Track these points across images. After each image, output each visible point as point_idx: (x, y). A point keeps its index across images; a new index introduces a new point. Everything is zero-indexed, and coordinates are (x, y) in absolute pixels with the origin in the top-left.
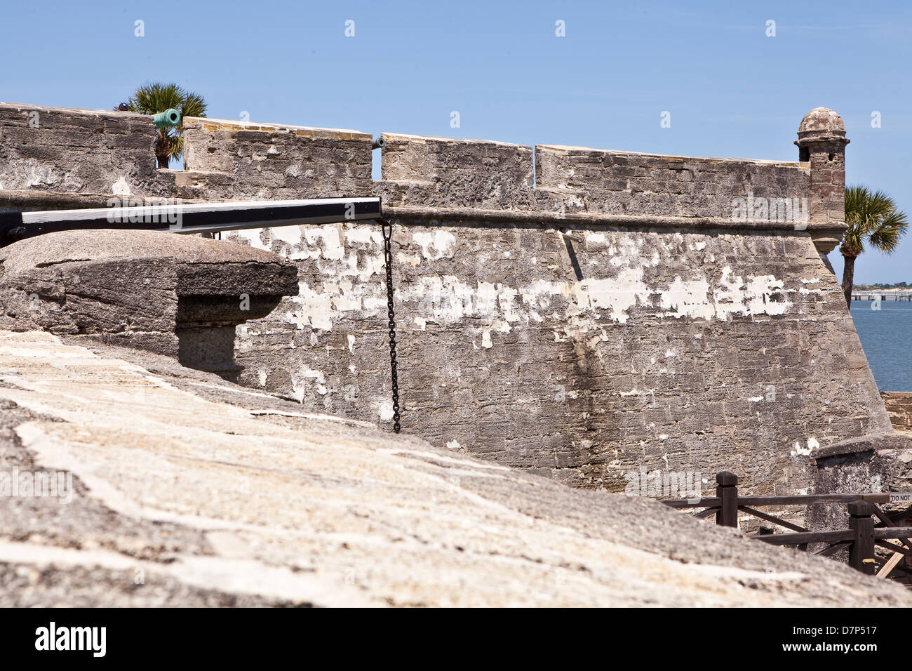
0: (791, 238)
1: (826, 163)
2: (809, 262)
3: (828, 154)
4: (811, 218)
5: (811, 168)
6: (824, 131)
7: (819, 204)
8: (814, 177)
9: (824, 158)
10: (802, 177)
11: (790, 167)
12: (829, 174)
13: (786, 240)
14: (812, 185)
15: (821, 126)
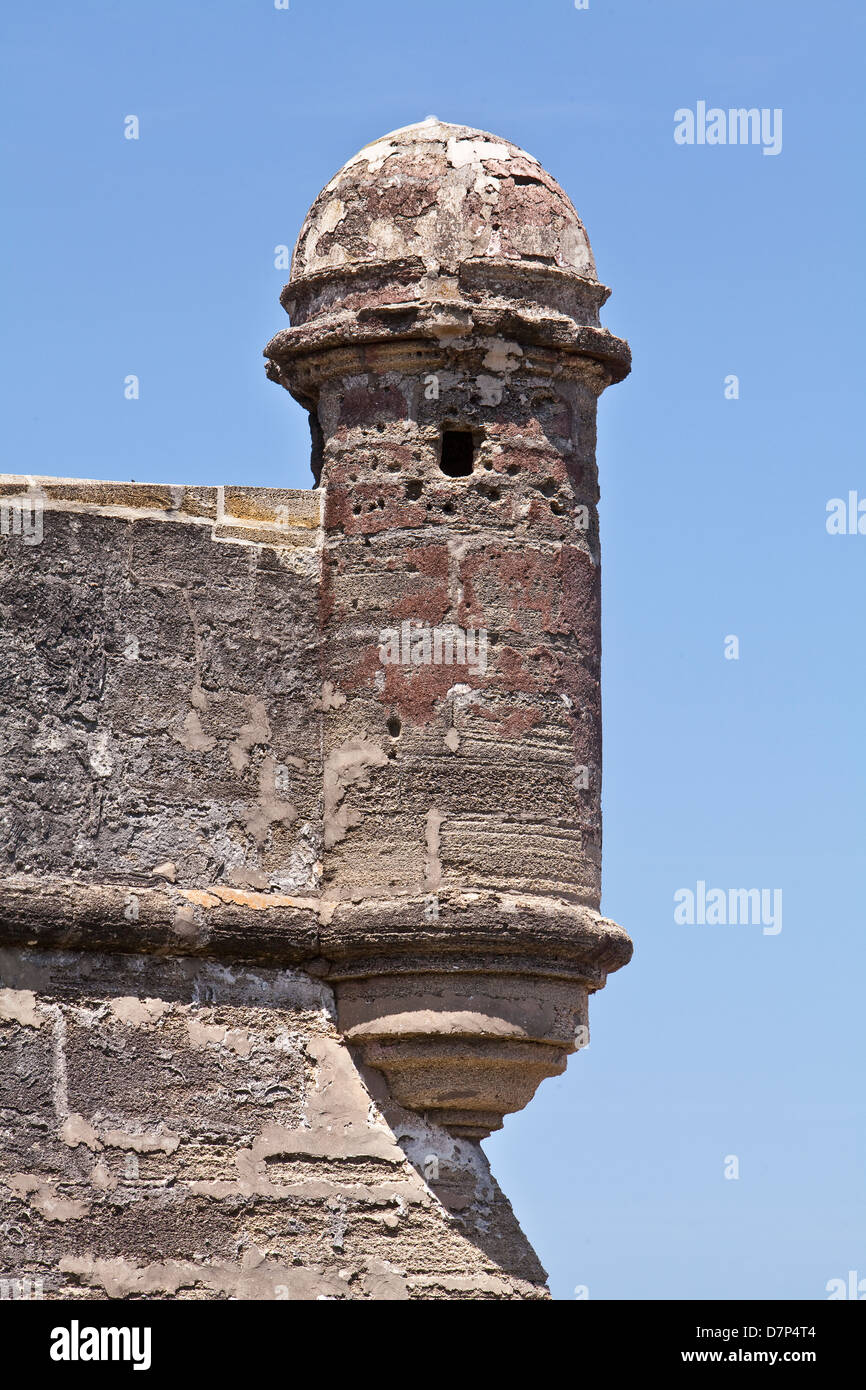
0: (131, 1010)
1: (414, 488)
2: (303, 1182)
3: (432, 431)
4: (328, 877)
5: (330, 530)
6: (403, 271)
7: (375, 773)
8: (350, 591)
9: (401, 456)
10: (245, 587)
11: (133, 514)
12: (437, 562)
13: (87, 1016)
14: (329, 647)
15: (385, 239)
